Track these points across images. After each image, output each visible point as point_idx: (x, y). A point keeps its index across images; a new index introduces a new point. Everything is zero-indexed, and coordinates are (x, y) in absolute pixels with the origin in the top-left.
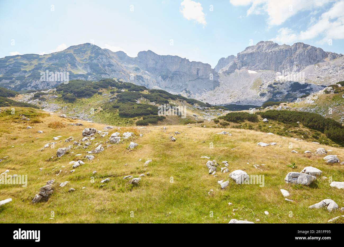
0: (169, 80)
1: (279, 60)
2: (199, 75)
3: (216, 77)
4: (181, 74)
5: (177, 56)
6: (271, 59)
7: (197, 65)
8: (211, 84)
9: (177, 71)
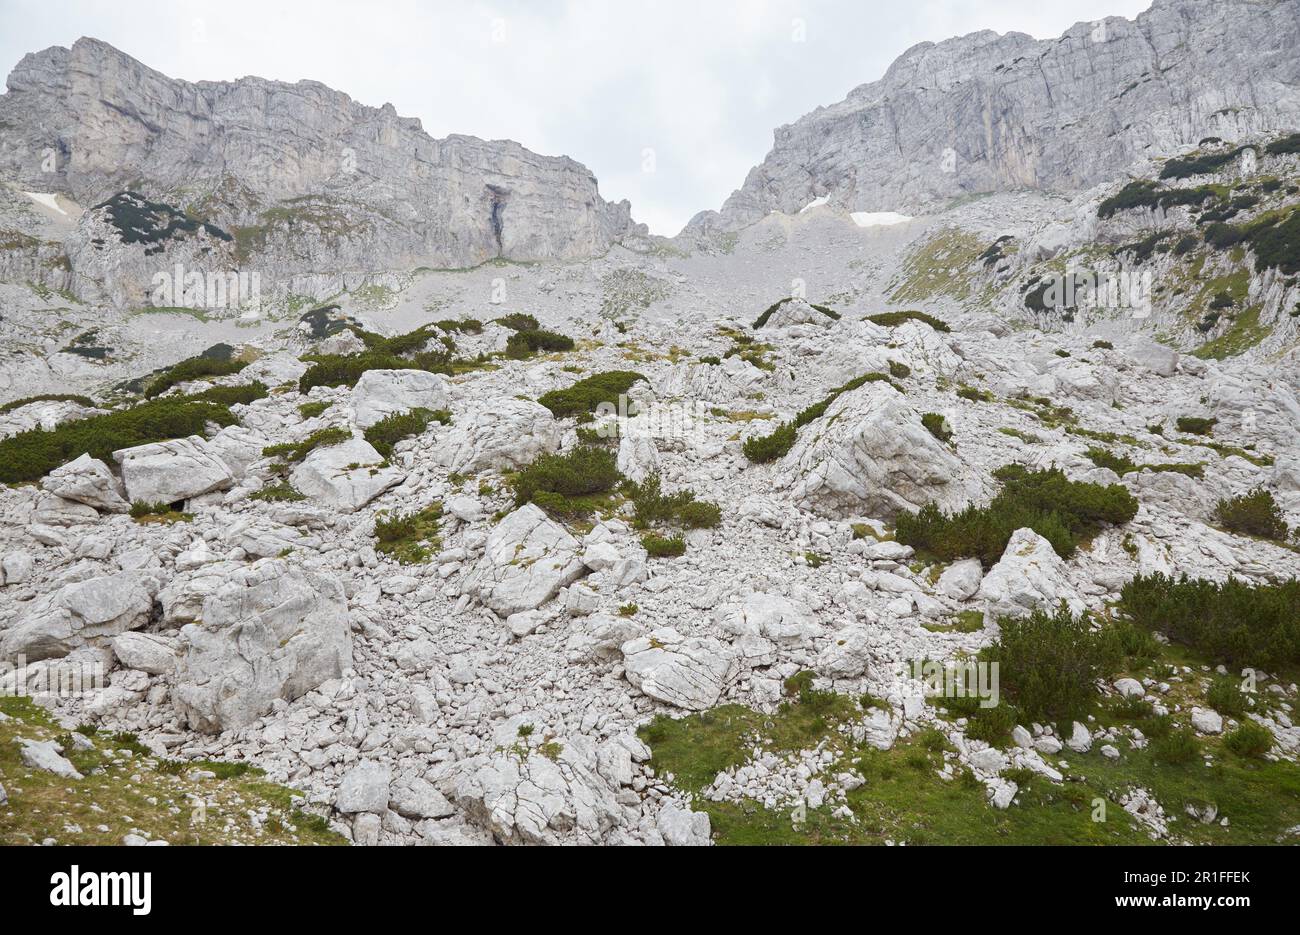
0: (205, 250)
1: (1067, 111)
2: (509, 235)
3: (639, 252)
4: (341, 216)
5: (318, 87)
6: (1004, 113)
7: (485, 165)
8: (586, 291)
9: (310, 197)
